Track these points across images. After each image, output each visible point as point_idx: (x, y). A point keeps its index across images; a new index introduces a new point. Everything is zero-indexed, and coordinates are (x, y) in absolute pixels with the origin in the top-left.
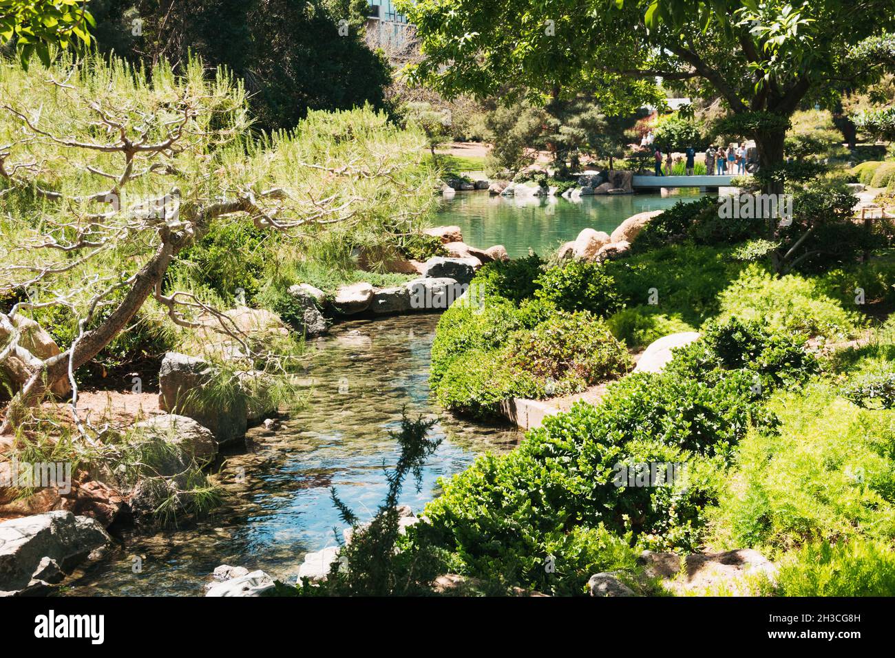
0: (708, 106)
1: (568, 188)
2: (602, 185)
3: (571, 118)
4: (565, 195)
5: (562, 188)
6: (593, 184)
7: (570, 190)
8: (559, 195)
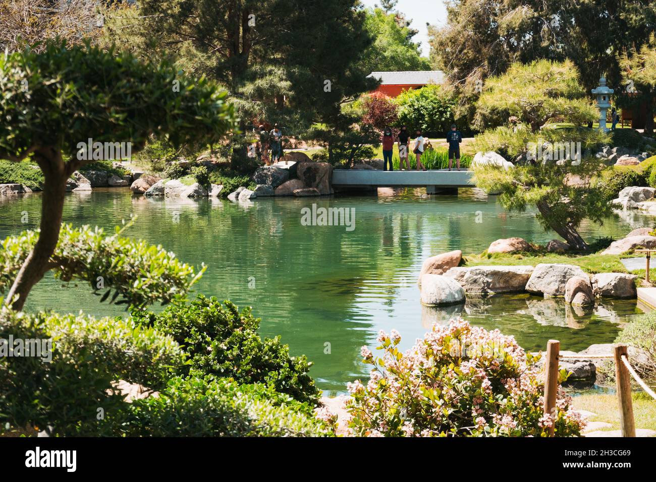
0: (464, 77)
1: (237, 187)
2: (288, 183)
3: (244, 85)
4: (232, 197)
5: (229, 187)
6: (273, 182)
7: (239, 189)
8: (223, 196)
